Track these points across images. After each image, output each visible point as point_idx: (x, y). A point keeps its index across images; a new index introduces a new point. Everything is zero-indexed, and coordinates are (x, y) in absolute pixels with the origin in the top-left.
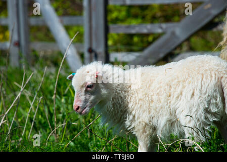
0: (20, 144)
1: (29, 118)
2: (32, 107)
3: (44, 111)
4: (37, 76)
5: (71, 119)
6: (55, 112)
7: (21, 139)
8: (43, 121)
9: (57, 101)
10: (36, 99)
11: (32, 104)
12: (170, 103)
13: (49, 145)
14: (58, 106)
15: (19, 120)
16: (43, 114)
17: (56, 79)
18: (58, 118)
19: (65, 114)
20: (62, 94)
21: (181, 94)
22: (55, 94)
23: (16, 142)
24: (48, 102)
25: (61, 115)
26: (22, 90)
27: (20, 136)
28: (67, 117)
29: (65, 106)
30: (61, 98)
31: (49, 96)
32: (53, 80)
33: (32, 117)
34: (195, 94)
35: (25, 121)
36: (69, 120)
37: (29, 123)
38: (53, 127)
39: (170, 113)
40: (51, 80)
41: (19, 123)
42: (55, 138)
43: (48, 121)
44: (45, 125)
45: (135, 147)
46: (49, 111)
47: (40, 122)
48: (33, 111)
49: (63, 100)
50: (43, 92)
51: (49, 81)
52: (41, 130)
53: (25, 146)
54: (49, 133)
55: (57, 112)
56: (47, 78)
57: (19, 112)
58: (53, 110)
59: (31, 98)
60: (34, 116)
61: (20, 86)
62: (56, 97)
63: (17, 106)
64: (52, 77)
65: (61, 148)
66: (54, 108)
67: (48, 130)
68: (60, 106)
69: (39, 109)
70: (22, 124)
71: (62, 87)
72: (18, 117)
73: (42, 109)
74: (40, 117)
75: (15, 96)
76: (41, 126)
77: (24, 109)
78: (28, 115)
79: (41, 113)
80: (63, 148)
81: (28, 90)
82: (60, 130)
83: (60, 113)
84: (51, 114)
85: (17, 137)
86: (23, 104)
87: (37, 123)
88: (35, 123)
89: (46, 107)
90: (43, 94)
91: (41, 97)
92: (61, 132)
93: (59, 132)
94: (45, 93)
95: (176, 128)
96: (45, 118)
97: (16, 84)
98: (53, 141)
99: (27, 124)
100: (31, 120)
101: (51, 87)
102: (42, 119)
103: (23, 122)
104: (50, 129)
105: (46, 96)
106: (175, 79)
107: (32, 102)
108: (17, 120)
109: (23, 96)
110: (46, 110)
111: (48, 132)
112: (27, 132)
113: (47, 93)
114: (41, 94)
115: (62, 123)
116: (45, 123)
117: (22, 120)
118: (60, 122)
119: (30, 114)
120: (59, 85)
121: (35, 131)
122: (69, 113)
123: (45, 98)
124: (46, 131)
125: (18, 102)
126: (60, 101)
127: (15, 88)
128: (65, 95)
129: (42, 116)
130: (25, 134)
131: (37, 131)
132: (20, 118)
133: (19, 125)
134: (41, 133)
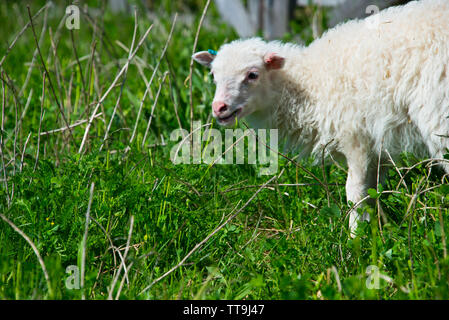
0: (126, 158)
1: (143, 109)
2: (149, 89)
3: (171, 98)
4: (158, 31)
6: (191, 100)
7: (128, 148)
8: (169, 117)
9: (196, 80)
10: (157, 75)
11: (148, 85)
12: (392, 91)
14: (196, 89)
15: (125, 113)
16: (170, 104)
17: (193, 36)
18: (196, 112)
21: (418, 74)
22: (193, 67)
23: (118, 154)
24: (179, 83)
25: (203, 107)
26: (130, 57)
27: (126, 143)
29: (210, 89)
30: (203, 75)
31: (180, 70)
32: (190, 40)
33: (148, 107)
34: (448, 74)
35: (136, 115)
37: (143, 120)
38: (187, 129)
39: (394, 111)
40: (185, 38)
41: (125, 118)
43: (178, 118)
44: (173, 124)
45: (342, 172)
46: (180, 100)
47: (163, 119)
48: (151, 96)
49: (206, 79)
50: (168, 61)
51: (180, 41)
52: (165, 132)
53: (135, 161)
55: (195, 100)
56: (178, 35)
57: (124, 98)
58: (188, 97)
59: (148, 72)
60: (153, 108)
61: (127, 50)
62: (194, 72)
63: (122, 87)
64: (187, 33)
65: (201, 168)
66: (189, 93)
68: (201, 89)
69: (161, 94)
70: (130, 122)
72: (122, 107)
73: (167, 94)
74: (163, 109)
75: (119, 67)
76: (165, 127)
77: (133, 92)
78: (141, 105)
79: (165, 102)
80: (205, 168)
81: (141, 57)
83: (201, 103)
84: (183, 105)
85: (121, 144)
86: (132, 83)
87: (158, 120)
88: (153, 118)
89: (174, 91)
90: (170, 67)
91: (167, 72)
94: (173, 63)
95: (407, 137)
96: (172, 111)
97: (120, 44)
99: (140, 121)
100: (147, 114)
101: (185, 52)
102: (167, 112)
103: (131, 118)
105: (176, 70)
106: (401, 45)
107: (149, 80)
108: (121, 113)
109: (132, 67)
110: (175, 96)
112: (139, 135)
113: (176, 65)
114: (166, 64)
115: (205, 121)
116: (172, 120)
117: (129, 113)
118: (200, 120)
119: (144, 102)
121: (153, 135)
123: (174, 74)
125: (123, 80)
126: (201, 80)
127: (118, 51)
129: (167, 107)
130: (135, 140)
131: (158, 135)
132: (126, 109)
133: (124, 121)
134: (165, 139)
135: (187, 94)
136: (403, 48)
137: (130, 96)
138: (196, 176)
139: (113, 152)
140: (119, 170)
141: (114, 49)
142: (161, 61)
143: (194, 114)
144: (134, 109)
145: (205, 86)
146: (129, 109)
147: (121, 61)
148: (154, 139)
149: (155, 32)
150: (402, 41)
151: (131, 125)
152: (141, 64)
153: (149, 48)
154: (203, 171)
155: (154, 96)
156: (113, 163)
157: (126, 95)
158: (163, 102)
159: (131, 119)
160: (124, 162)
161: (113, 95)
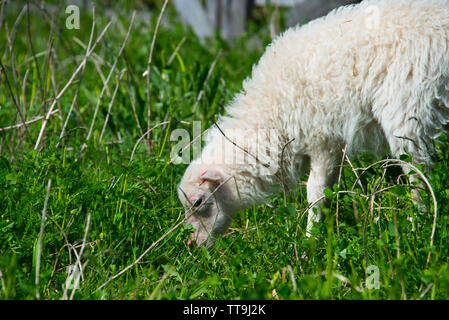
0: (83, 155)
1: (100, 107)
2: (106, 87)
3: (129, 96)
4: (116, 28)
5: (179, 114)
6: (148, 98)
7: (84, 146)
8: (126, 115)
9: (154, 77)
10: (114, 73)
11: (105, 83)
12: (360, 90)
13: (137, 160)
14: (154, 87)
15: (82, 110)
16: (127, 101)
17: (152, 35)
18: (154, 110)
19: (168, 102)
20: (164, 64)
21: (385, 71)
22: (151, 65)
23: (74, 151)
24: (136, 79)
25: (160, 105)
26: (88, 54)
27: (83, 141)
28: (171, 109)
29: (169, 88)
30: (161, 72)
31: (138, 68)
32: (148, 37)
33: (105, 105)
34: (415, 73)
35: (93, 113)
36: (175, 115)
38: (144, 127)
40: (144, 36)
41: (82, 115)
42: (148, 148)
43: (136, 116)
44: (130, 122)
46: (138, 97)
47: (120, 117)
48: (108, 94)
49: (164, 76)
50: (126, 59)
51: (138, 40)
52: (122, 130)
53: (91, 159)
54: (138, 137)
55: (153, 98)
56: (136, 33)
57: (82, 95)
58: (146, 95)
59: (105, 69)
60: (110, 106)
61: (84, 47)
62: (151, 70)
63: (79, 83)
64: (145, 31)
65: (158, 166)
66: (147, 91)
67: (135, 131)
68: (159, 87)
69: (119, 92)
70: (86, 119)
71: (163, 52)
72: (79, 104)
73: (124, 91)
74: (121, 107)
75: (76, 64)
76: (122, 124)
77: (90, 89)
78: (99, 102)
79: (122, 99)
80: (162, 167)
81: (98, 54)
82: (157, 132)
83: (159, 101)
84: (141, 103)
85: (77, 141)
86: (90, 80)
87: (115, 117)
88: (110, 116)
89: (132, 88)
90: (127, 64)
91: (124, 70)
92: (159, 136)
93: (156, 137)
94: (131, 61)
96: (130, 108)
97: (77, 40)
98: (145, 152)
99: (96, 119)
100: (104, 111)
101: (144, 50)
102: (125, 109)
103: (88, 114)
104: (138, 130)
105: (133, 67)
106: (367, 43)
107: (106, 78)
108: (78, 110)
109: (90, 64)
110: (133, 94)
111: (135, 135)
112: (96, 132)
113: (134, 62)
114: (124, 62)
115: (162, 120)
116: (129, 117)
117: (86, 110)
118: (157, 119)
119: (102, 99)
120: (158, 48)
121: (110, 132)
122: (175, 103)
123: (131, 72)
124: (132, 134)
125: (80, 76)
126: (159, 77)
127: (75, 48)
128: (168, 68)
129: (124, 105)
130: (92, 137)
131: (115, 133)
132: (83, 106)
133: (81, 119)
134: (122, 136)
135: (145, 91)
136: (370, 46)
137: (87, 92)
138: (153, 174)
139: (69, 149)
140: (75, 167)
141: (71, 46)
142: (119, 59)
143: (152, 112)
144: (91, 106)
145: (164, 84)
146: (86, 106)
147: (78, 58)
148: (110, 136)
149: (112, 29)
150: (367, 39)
151: (87, 123)
152: (99, 61)
153: (106, 45)
154: (160, 169)
155: (112, 93)
156: (69, 160)
157: (83, 92)
158: (121, 99)
159: (88, 116)
160: (80, 160)
161: (70, 91)
